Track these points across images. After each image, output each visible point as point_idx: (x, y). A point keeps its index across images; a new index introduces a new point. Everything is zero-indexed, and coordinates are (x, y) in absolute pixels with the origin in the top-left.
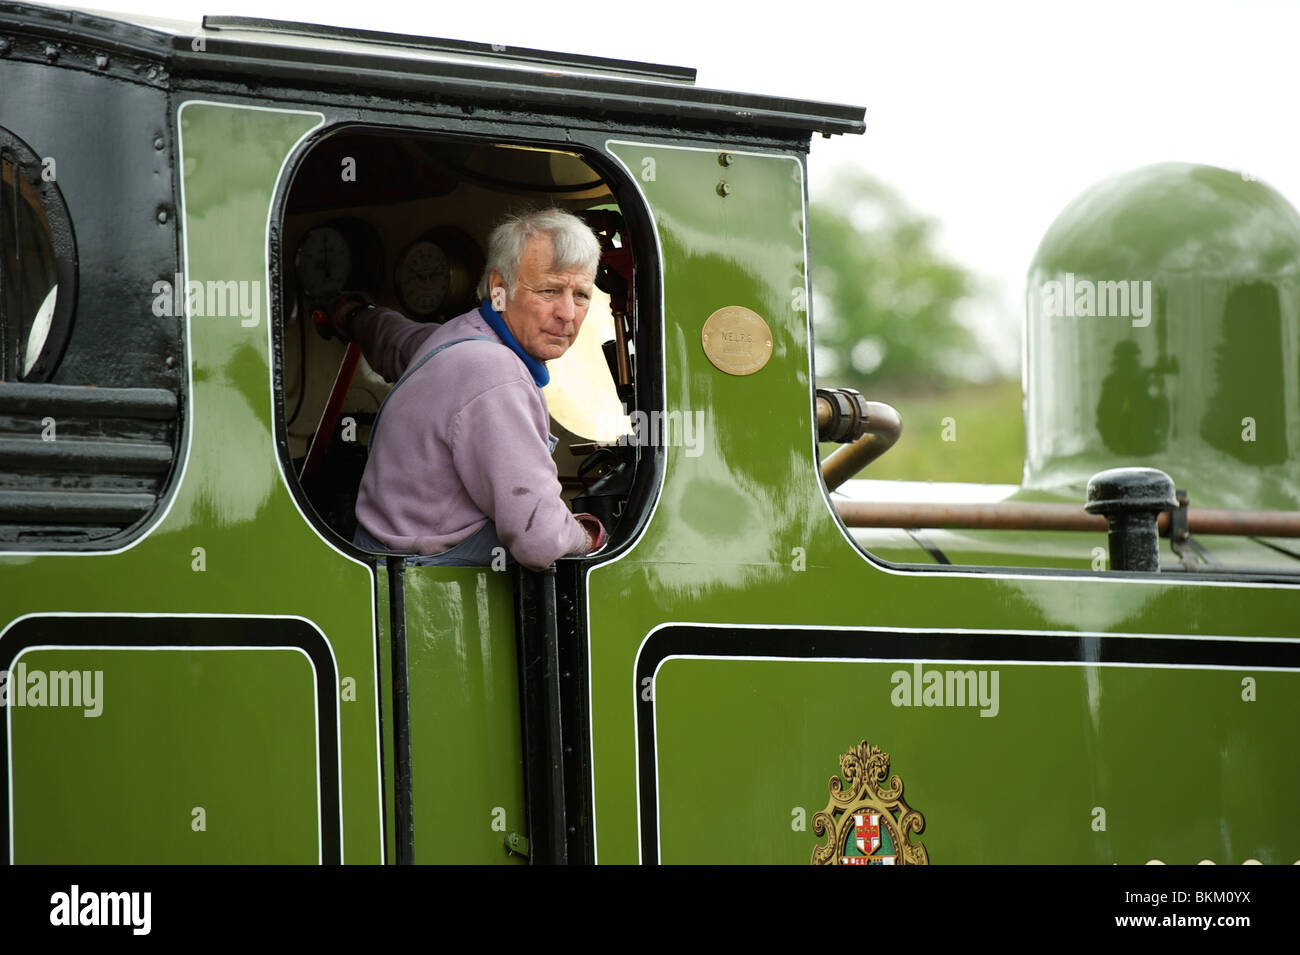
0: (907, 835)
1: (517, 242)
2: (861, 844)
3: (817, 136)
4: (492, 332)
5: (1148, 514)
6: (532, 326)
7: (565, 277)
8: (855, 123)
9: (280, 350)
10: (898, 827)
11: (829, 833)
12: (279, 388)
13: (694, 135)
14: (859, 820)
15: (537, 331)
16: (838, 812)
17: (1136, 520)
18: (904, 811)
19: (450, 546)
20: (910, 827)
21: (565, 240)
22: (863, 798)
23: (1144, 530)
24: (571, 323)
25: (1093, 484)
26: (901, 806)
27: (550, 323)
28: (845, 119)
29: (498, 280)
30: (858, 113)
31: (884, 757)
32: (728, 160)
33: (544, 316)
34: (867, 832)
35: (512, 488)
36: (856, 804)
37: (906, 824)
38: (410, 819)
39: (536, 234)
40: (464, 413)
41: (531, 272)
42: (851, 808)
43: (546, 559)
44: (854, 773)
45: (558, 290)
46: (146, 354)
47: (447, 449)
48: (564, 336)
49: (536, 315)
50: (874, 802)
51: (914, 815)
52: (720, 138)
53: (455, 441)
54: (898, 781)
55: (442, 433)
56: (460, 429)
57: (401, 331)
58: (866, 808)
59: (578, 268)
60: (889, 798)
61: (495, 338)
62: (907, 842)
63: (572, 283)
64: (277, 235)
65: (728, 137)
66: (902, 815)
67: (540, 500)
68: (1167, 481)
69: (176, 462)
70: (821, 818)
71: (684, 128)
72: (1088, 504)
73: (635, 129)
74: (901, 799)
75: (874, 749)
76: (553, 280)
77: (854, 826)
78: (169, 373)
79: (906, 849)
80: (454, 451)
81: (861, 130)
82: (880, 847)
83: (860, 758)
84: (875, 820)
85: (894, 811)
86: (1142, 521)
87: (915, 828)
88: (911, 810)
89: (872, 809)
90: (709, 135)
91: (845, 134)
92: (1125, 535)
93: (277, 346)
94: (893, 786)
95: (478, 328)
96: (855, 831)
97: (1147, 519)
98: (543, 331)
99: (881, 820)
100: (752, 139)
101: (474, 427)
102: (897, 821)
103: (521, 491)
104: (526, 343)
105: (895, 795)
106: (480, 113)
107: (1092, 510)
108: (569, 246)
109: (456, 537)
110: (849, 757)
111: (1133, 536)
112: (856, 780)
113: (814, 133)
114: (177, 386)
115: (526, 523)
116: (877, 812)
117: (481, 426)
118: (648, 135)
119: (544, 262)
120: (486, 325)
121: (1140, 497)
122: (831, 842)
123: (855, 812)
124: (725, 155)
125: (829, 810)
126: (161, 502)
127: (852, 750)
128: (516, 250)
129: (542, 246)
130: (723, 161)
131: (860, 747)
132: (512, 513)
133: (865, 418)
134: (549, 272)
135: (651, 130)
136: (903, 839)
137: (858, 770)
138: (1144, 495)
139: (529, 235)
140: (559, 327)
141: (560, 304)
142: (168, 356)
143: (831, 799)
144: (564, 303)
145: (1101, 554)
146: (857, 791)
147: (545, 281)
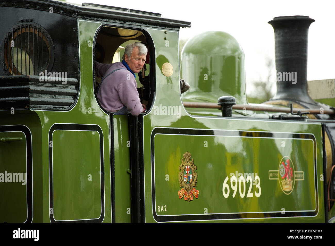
0: (194, 170)
1: (131, 48)
2: (186, 172)
3: (181, 28)
4: (125, 67)
5: (231, 106)
6: (134, 66)
7: (141, 56)
8: (189, 25)
9: (95, 71)
10: (193, 169)
11: (181, 170)
12: (94, 78)
13: (161, 27)
14: (186, 167)
15: (135, 67)
16: (183, 166)
17: (228, 107)
18: (194, 165)
19: (118, 111)
20: (194, 169)
21: (141, 49)
22: (187, 163)
23: (230, 109)
24: (141, 66)
25: (219, 99)
26: (193, 165)
27: (137, 65)
28: (187, 24)
29: (127, 56)
30: (190, 23)
31: (190, 154)
32: (167, 33)
33: (136, 64)
34: (188, 170)
35: (131, 100)
36: (186, 164)
37: (194, 168)
38: (114, 166)
39: (135, 47)
40: (121, 84)
41: (134, 55)
42: (185, 165)
43: (137, 114)
44: (186, 158)
45: (139, 59)
46: (71, 71)
47: (117, 92)
48: (140, 68)
49: (135, 64)
50: (189, 164)
51: (195, 166)
52: (165, 28)
53: (119, 90)
54: (193, 159)
55: (116, 88)
56: (120, 88)
57: (98, 65)
58: (187, 165)
59: (144, 55)
60: (191, 163)
61: (126, 68)
62: (194, 172)
63: (142, 58)
64: (94, 47)
65: (166, 28)
66: (193, 166)
67: (137, 102)
68: (234, 99)
69: (78, 94)
70: (180, 167)
71: (159, 26)
72: (218, 103)
73: (152, 26)
74: (193, 163)
75: (189, 153)
76: (139, 57)
77: (185, 169)
78: (76, 75)
79: (194, 173)
80: (119, 92)
81: (190, 27)
82: (190, 173)
83: (187, 155)
84: (189, 167)
85: (192, 165)
86: (230, 107)
87: (195, 169)
88: (195, 165)
89: (188, 165)
90: (163, 28)
91: (186, 27)
92: (226, 110)
93: (94, 70)
94: (192, 161)
95: (122, 66)
96: (185, 170)
97: (230, 106)
98: (136, 67)
99: (190, 167)
100: (170, 28)
101: (123, 87)
102: (192, 167)
103: (133, 100)
104: (132, 69)
105: (192, 162)
106: (127, 23)
107: (219, 105)
108: (142, 50)
109: (119, 109)
110: (185, 155)
111: (228, 110)
112: (186, 159)
113: (180, 27)
114: (78, 78)
115: (134, 107)
116: (189, 166)
117: (125, 87)
118: (154, 27)
119: (137, 53)
120: (124, 66)
121: (230, 102)
122: (182, 172)
123: (186, 166)
124: (166, 32)
125: (182, 165)
126: (76, 101)
127: (185, 153)
128: (131, 50)
129: (137, 50)
130: (165, 33)
131: (187, 153)
132: (131, 105)
133: (185, 86)
134: (138, 55)
135: (154, 26)
136: (193, 171)
137: (186, 157)
138: (231, 102)
139: (134, 47)
140: (139, 66)
141: (139, 62)
142: (75, 72)
143: (182, 163)
144: (140, 61)
145: (221, 114)
146: (186, 161)
147: (137, 57)
